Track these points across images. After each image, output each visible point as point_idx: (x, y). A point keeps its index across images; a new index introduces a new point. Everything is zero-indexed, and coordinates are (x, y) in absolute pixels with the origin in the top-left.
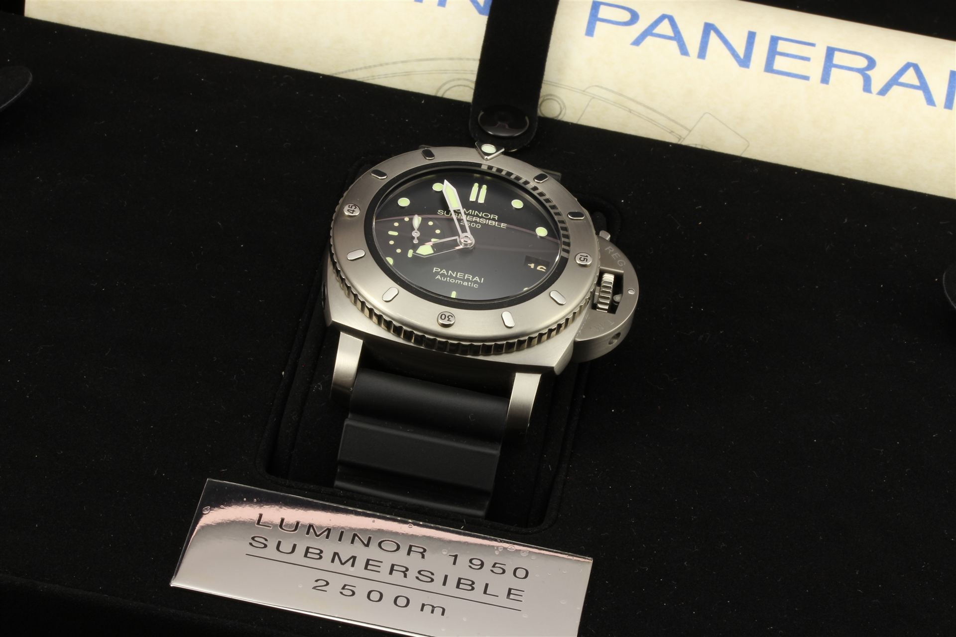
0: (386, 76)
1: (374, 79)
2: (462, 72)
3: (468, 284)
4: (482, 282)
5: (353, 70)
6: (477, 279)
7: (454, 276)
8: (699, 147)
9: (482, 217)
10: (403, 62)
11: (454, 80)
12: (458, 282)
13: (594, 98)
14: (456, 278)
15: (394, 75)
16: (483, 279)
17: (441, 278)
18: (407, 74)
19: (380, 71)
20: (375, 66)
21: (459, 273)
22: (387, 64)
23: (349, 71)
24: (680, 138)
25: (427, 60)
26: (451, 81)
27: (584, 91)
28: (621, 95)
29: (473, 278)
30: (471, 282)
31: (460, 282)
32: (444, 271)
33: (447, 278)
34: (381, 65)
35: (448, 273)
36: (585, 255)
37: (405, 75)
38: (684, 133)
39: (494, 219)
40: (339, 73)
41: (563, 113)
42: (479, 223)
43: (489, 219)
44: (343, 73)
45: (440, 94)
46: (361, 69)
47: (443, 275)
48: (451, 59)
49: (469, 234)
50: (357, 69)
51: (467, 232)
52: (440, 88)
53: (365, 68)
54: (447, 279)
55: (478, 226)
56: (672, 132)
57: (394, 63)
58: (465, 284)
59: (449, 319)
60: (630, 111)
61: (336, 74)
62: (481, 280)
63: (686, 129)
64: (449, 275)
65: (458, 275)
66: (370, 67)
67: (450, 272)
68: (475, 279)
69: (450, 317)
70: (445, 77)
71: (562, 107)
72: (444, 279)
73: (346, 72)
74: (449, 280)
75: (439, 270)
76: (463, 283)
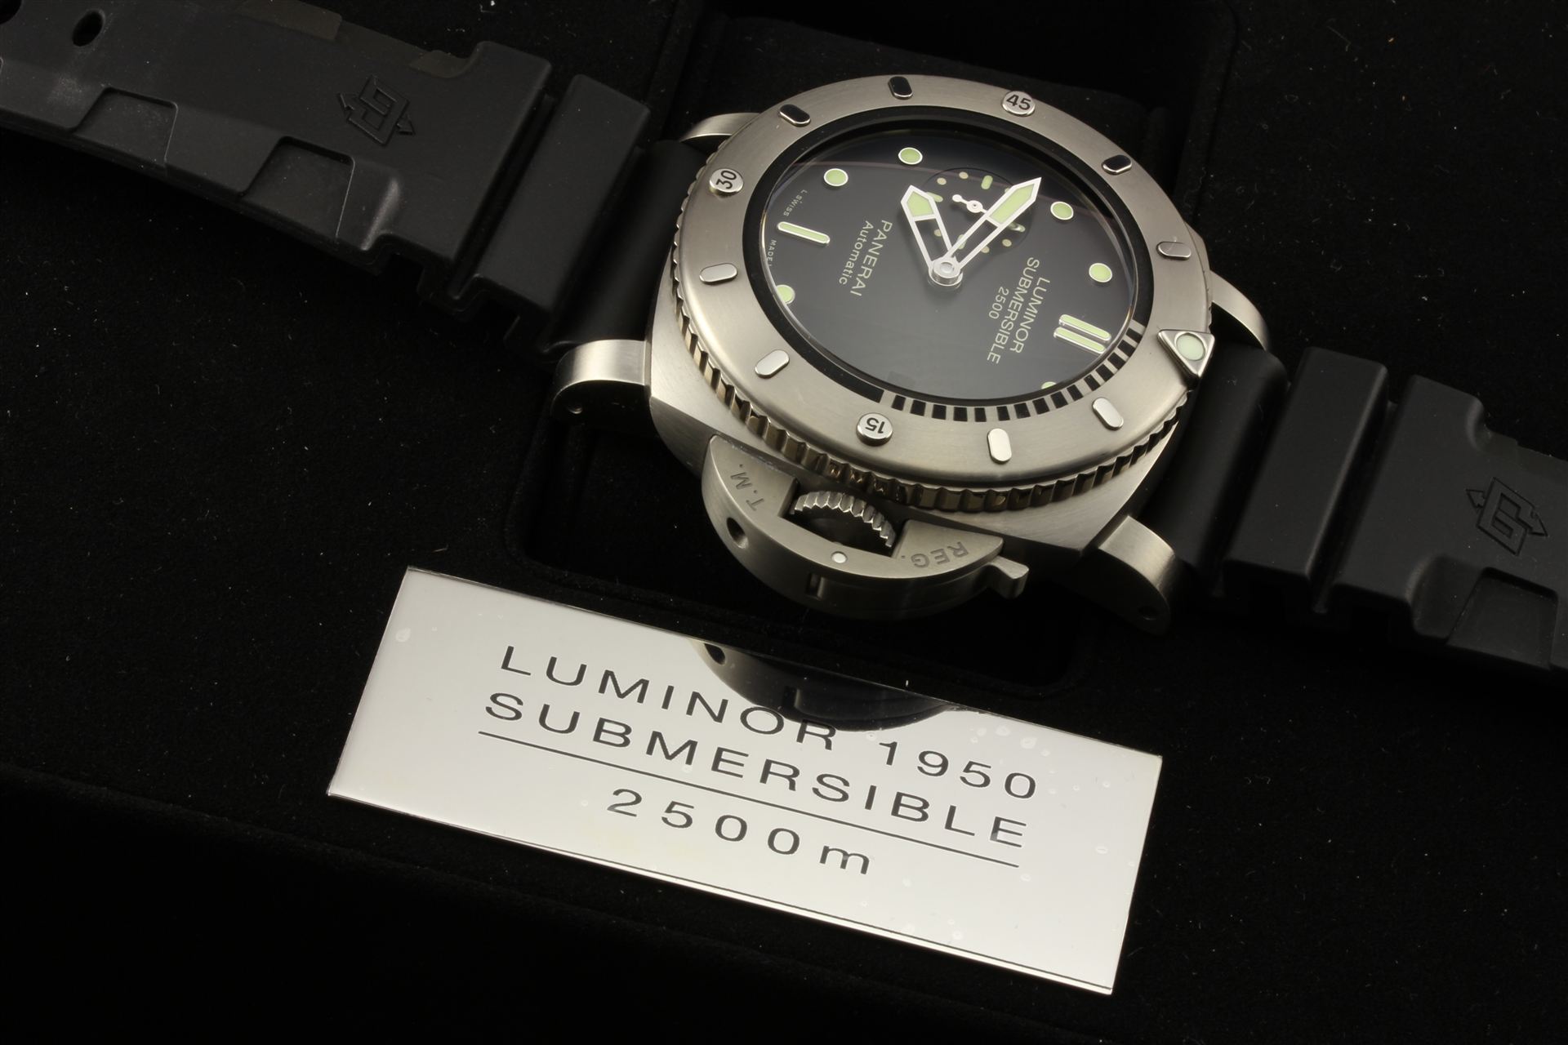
3: (849, 269)
4: (852, 292)
6: (860, 285)
7: (870, 251)
12: (856, 254)
14: (864, 252)
16: (859, 295)
17: (866, 230)
21: (876, 259)
29: (862, 279)
30: (854, 275)
31: (854, 258)
32: (882, 237)
33: (867, 238)
35: (878, 242)
39: (1011, 344)
47: (874, 233)
54: (863, 238)
58: (850, 265)
62: (857, 291)
64: (873, 243)
65: (872, 258)
67: (881, 246)
68: (859, 282)
72: (864, 233)
74: (860, 241)
75: (885, 230)
76: (852, 261)
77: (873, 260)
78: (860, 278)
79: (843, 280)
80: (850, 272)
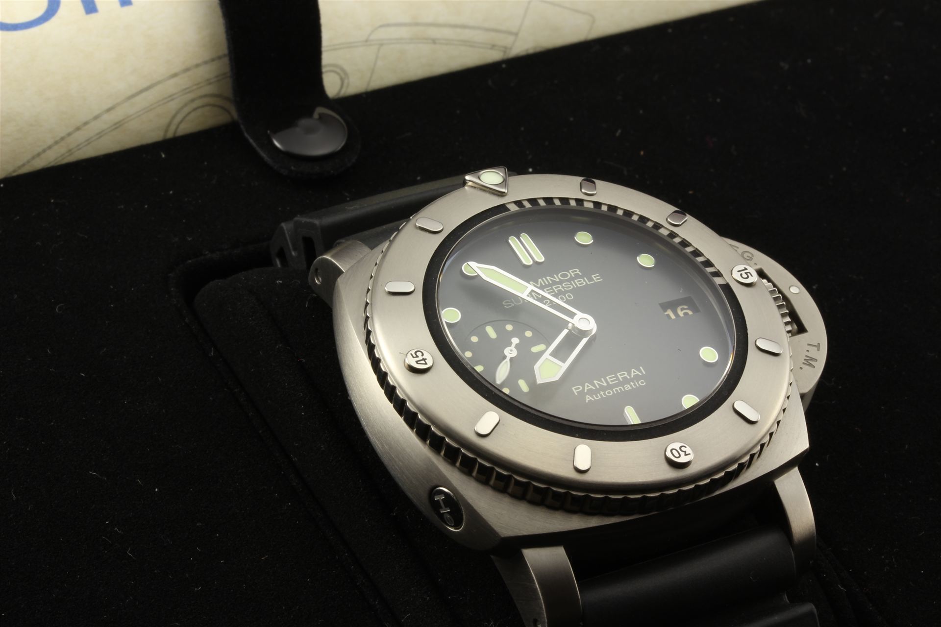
0: (88, 142)
1: (71, 155)
2: (195, 87)
3: (631, 386)
4: (644, 373)
5: (39, 155)
6: (634, 372)
7: (605, 384)
8: (531, 51)
9: (561, 282)
10: (109, 110)
11: (186, 105)
12: (616, 390)
13: (382, 45)
14: (609, 387)
15: (100, 135)
16: (641, 368)
17: (593, 398)
18: (118, 125)
19: (80, 137)
20: (69, 134)
21: (607, 378)
22: (86, 124)
23: (33, 158)
24: (505, 49)
25: (141, 92)
26: (182, 108)
27: (367, 41)
28: (417, 24)
29: (629, 374)
30: (632, 380)
31: (620, 389)
32: (588, 386)
33: (599, 393)
34: (78, 129)
35: (594, 385)
36: (742, 267)
37: (116, 128)
38: (508, 41)
39: (577, 276)
40: (19, 168)
41: (345, 84)
42: (567, 292)
43: (572, 279)
44: (24, 165)
45: (170, 135)
46: (50, 147)
47: (591, 392)
48: (175, 75)
49: (579, 314)
50: (44, 151)
51: (576, 314)
52: (169, 125)
53: (56, 143)
54: (601, 395)
55: (569, 296)
56: (493, 47)
57: (96, 118)
58: (628, 387)
59: (685, 452)
60: (434, 41)
61: (14, 171)
62: (640, 371)
63: (510, 33)
64: (598, 387)
65: (609, 381)
66: (62, 139)
67: (595, 382)
68: (633, 374)
69: (683, 449)
70: (173, 106)
71: (343, 76)
72: (597, 397)
73: (28, 162)
74: (605, 394)
75: (581, 388)
76: (624, 388)
77: (610, 378)
78: (630, 376)
79: (642, 383)
80: (632, 384)
